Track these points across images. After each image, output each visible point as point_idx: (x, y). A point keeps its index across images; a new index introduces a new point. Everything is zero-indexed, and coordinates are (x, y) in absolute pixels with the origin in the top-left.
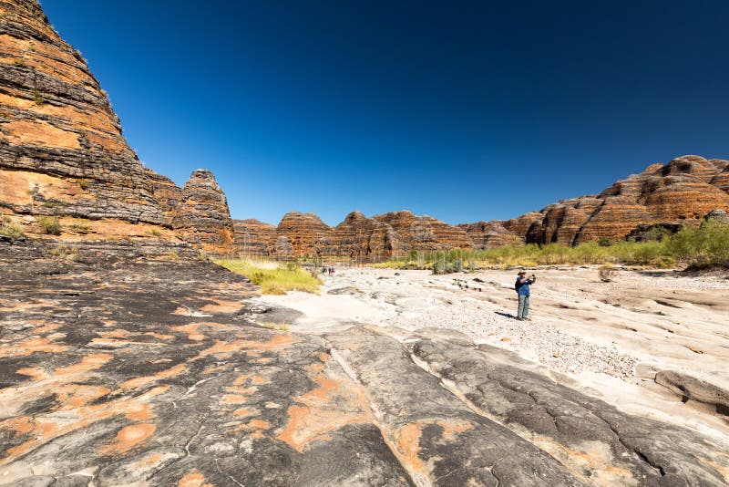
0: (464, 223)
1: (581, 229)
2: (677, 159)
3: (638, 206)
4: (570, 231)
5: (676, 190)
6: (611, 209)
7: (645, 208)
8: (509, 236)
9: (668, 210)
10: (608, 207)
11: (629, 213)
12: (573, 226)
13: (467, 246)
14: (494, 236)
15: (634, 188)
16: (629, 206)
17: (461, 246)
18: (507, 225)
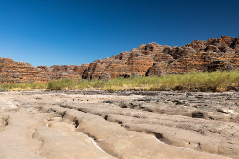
0: (57, 65)
1: (101, 74)
2: (150, 43)
3: (125, 65)
4: (97, 75)
5: (138, 59)
6: (114, 65)
7: (127, 66)
8: (74, 76)
9: (134, 68)
10: (113, 64)
11: (120, 68)
12: (99, 72)
13: (45, 80)
14: (64, 75)
15: (127, 56)
16: (121, 65)
17: (41, 81)
18: (75, 69)
